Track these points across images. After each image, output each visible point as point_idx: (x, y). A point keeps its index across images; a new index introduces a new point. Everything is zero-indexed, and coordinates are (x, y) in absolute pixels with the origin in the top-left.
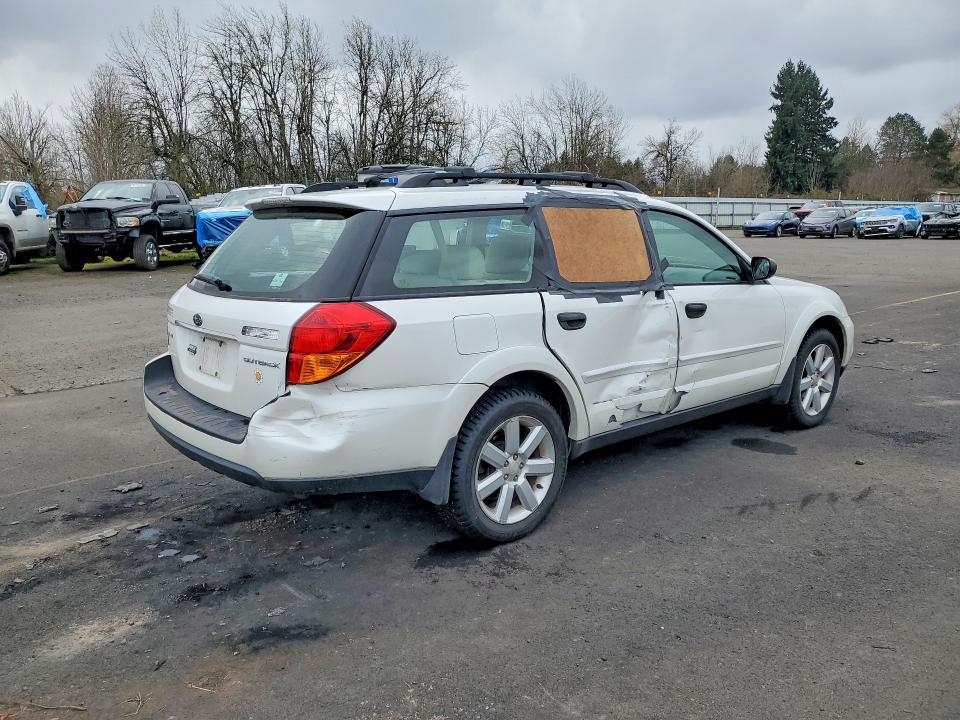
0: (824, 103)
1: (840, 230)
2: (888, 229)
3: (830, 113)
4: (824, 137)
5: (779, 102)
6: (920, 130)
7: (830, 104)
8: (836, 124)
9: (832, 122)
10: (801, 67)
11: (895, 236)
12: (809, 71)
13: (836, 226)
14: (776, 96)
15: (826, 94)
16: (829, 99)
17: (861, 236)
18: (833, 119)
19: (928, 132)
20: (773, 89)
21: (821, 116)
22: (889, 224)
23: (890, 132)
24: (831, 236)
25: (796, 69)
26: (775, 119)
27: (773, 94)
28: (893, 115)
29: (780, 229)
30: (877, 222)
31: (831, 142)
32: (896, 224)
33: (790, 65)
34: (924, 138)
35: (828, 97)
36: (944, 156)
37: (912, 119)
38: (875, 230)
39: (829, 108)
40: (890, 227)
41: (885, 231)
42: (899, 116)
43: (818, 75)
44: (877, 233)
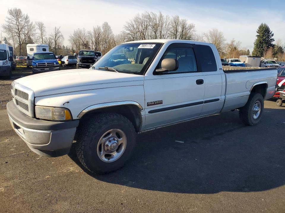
0: (271, 34)
3: (272, 38)
9: (273, 40)
10: (265, 25)
18: (273, 39)
20: (257, 31)
35: (272, 33)
39: (272, 36)
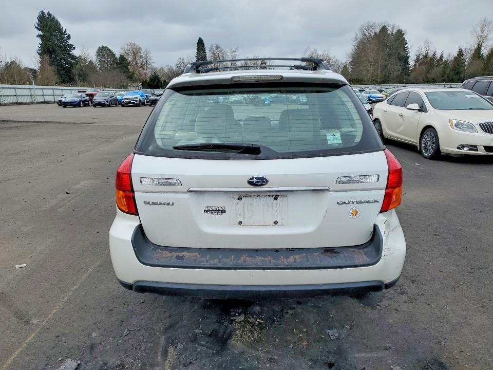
1: (113, 103)
2: (135, 102)
4: (69, 54)
5: (41, 33)
6: (113, 55)
7: (69, 37)
8: (74, 48)
11: (138, 105)
12: (54, 18)
13: (111, 101)
14: (39, 30)
15: (65, 31)
16: (68, 34)
17: (123, 106)
19: (118, 56)
21: (65, 43)
22: (135, 99)
23: (100, 54)
24: (109, 106)
25: (47, 16)
26: (41, 43)
27: (36, 28)
28: (101, 47)
29: (81, 103)
30: (129, 99)
31: (73, 57)
32: (138, 99)
33: (43, 12)
34: (116, 59)
36: (126, 67)
37: (109, 49)
38: (129, 102)
40: (136, 101)
41: (134, 103)
42: (103, 47)
43: (59, 21)
44: (130, 104)
